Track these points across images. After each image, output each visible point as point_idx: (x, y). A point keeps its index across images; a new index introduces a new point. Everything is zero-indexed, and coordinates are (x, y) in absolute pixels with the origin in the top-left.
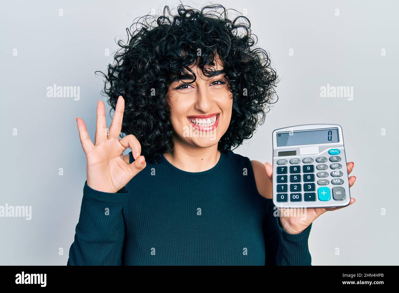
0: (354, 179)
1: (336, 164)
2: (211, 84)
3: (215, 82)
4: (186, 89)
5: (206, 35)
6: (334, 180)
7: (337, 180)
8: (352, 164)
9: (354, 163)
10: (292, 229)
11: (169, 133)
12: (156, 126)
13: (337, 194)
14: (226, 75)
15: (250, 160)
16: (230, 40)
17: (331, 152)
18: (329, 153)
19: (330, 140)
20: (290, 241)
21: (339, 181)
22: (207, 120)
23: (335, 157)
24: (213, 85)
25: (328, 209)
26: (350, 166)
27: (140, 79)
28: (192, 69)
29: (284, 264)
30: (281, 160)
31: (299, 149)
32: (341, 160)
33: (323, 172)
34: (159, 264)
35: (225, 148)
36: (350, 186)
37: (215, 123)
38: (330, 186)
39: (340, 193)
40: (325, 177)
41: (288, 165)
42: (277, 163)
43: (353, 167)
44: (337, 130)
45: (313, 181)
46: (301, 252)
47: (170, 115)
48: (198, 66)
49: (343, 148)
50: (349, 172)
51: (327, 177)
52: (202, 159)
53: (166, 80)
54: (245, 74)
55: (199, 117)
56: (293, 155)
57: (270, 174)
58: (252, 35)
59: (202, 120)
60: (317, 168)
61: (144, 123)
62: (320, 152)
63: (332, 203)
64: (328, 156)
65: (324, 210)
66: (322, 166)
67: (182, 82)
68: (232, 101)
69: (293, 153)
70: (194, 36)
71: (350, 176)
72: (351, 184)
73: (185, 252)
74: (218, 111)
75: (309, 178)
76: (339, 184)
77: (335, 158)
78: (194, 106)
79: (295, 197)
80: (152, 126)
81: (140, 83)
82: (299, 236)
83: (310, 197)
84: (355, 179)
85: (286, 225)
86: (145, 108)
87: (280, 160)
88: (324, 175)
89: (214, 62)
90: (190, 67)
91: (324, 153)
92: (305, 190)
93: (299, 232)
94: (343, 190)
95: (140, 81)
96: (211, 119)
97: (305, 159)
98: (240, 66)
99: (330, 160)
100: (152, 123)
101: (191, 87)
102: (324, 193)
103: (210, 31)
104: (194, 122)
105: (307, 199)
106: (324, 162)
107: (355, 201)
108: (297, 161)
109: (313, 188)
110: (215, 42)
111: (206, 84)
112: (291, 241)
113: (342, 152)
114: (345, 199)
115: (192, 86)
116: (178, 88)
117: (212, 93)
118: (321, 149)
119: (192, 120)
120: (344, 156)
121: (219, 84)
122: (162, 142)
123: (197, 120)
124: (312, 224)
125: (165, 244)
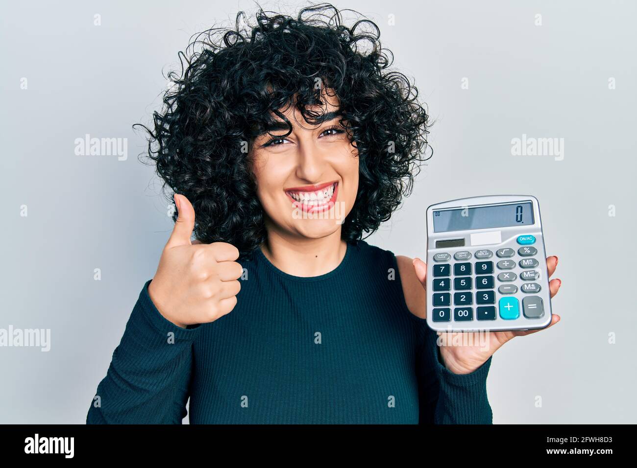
0: (557, 283)
1: (529, 259)
2: (321, 134)
3: (328, 130)
4: (281, 146)
5: (303, 56)
6: (525, 285)
7: (529, 285)
8: (555, 259)
9: (558, 257)
10: (460, 367)
11: (256, 219)
12: (233, 208)
13: (529, 308)
14: (343, 120)
15: (395, 255)
16: (344, 62)
17: (520, 240)
18: (518, 242)
19: (519, 220)
20: (455, 385)
21: (533, 288)
22: (316, 194)
23: (527, 247)
24: (325, 135)
25: (517, 332)
26: (552, 262)
27: (202, 133)
28: (284, 114)
29: (447, 421)
30: (441, 254)
31: (469, 235)
32: (536, 253)
33: (509, 273)
34: (250, 422)
35: (351, 237)
36: (551, 296)
37: (331, 197)
38: (520, 296)
39: (536, 307)
40: (511, 281)
41: (452, 262)
42: (434, 260)
43: (556, 264)
44: (531, 204)
45: (492, 288)
46: (474, 404)
47: (257, 189)
48: (295, 107)
49: (541, 233)
50: (549, 274)
51: (514, 280)
52: (316, 256)
53: (245, 134)
54: (375, 116)
55: (304, 190)
56: (460, 246)
57: (422, 277)
58: (382, 51)
59: (309, 195)
60: (498, 267)
61: (213, 205)
62: (503, 241)
63: (522, 323)
64: (516, 247)
65: (510, 334)
66: (506, 264)
67: (270, 135)
68: (357, 160)
69: (460, 242)
70: (284, 59)
71: (550, 279)
72: (552, 291)
73: (291, 405)
74: (335, 177)
75: (485, 282)
76: (534, 292)
77: (526, 249)
78: (294, 173)
79: (463, 314)
80: (226, 209)
81: (202, 141)
82: (469, 377)
83: (486, 313)
84: (560, 284)
85: (450, 360)
86: (213, 181)
87: (439, 254)
88: (508, 277)
89: (321, 99)
90: (281, 110)
91: (510, 242)
92: (478, 303)
93: (470, 371)
94: (540, 302)
95: (201, 138)
96: (323, 192)
97: (479, 251)
98: (364, 104)
99: (519, 253)
100: (226, 203)
101: (288, 142)
102: (509, 306)
103: (310, 50)
104: (298, 199)
105: (481, 317)
106: (510, 257)
107: (559, 320)
108: (466, 255)
109: (492, 298)
110: (318, 67)
111: (313, 135)
112: (457, 385)
113: (539, 241)
114: (543, 315)
115: (290, 139)
116: (267, 145)
117: (322, 149)
118: (504, 236)
119: (294, 194)
120: (543, 247)
121: (335, 134)
122: (243, 234)
123: (301, 194)
124: (491, 357)
125: (259, 390)
